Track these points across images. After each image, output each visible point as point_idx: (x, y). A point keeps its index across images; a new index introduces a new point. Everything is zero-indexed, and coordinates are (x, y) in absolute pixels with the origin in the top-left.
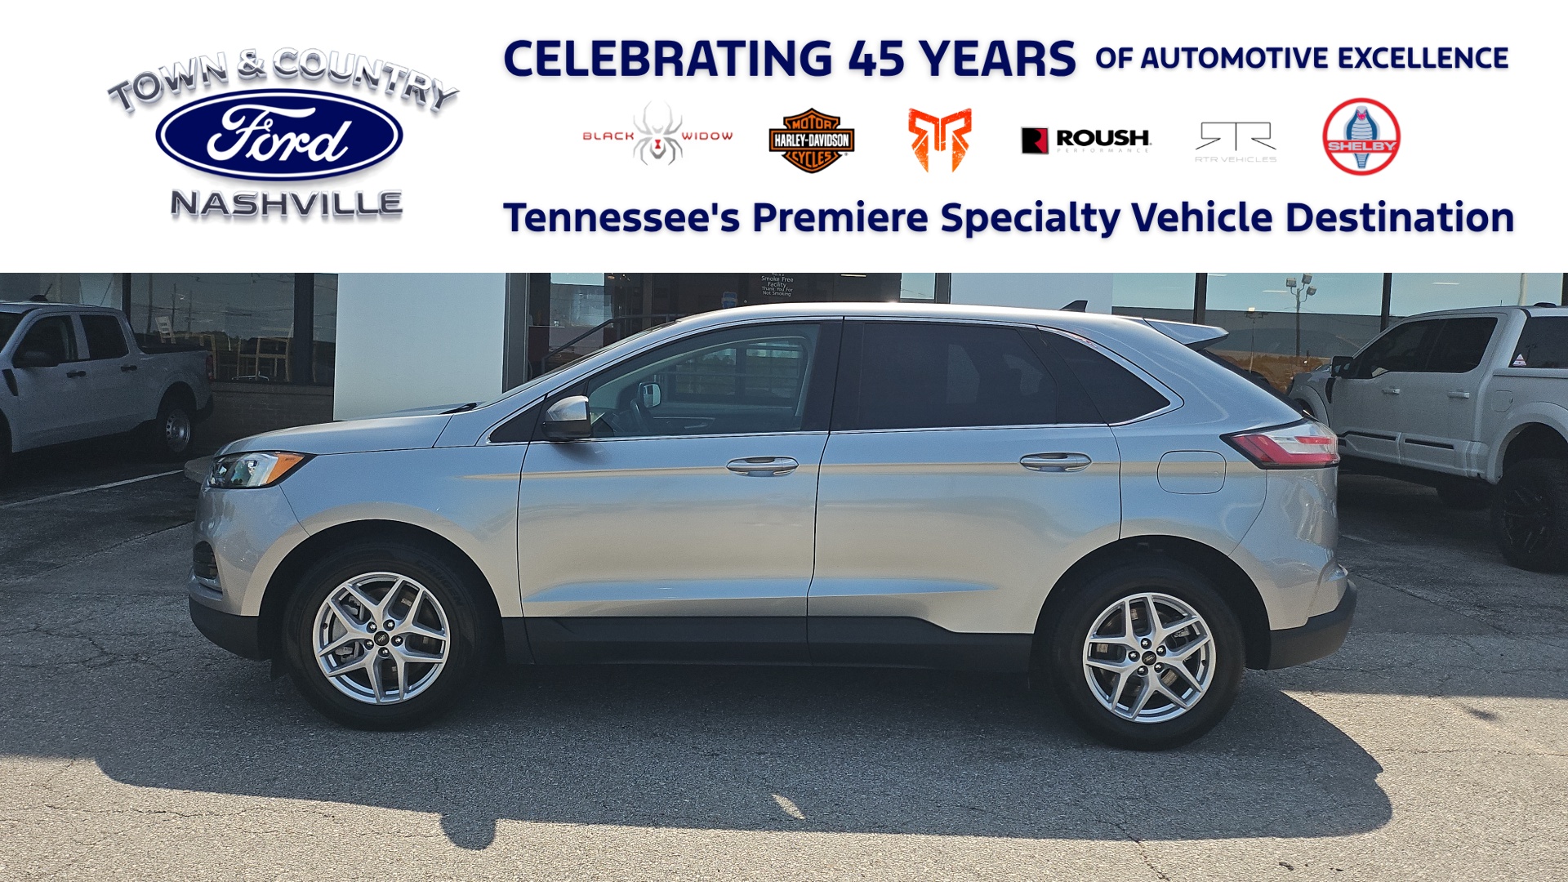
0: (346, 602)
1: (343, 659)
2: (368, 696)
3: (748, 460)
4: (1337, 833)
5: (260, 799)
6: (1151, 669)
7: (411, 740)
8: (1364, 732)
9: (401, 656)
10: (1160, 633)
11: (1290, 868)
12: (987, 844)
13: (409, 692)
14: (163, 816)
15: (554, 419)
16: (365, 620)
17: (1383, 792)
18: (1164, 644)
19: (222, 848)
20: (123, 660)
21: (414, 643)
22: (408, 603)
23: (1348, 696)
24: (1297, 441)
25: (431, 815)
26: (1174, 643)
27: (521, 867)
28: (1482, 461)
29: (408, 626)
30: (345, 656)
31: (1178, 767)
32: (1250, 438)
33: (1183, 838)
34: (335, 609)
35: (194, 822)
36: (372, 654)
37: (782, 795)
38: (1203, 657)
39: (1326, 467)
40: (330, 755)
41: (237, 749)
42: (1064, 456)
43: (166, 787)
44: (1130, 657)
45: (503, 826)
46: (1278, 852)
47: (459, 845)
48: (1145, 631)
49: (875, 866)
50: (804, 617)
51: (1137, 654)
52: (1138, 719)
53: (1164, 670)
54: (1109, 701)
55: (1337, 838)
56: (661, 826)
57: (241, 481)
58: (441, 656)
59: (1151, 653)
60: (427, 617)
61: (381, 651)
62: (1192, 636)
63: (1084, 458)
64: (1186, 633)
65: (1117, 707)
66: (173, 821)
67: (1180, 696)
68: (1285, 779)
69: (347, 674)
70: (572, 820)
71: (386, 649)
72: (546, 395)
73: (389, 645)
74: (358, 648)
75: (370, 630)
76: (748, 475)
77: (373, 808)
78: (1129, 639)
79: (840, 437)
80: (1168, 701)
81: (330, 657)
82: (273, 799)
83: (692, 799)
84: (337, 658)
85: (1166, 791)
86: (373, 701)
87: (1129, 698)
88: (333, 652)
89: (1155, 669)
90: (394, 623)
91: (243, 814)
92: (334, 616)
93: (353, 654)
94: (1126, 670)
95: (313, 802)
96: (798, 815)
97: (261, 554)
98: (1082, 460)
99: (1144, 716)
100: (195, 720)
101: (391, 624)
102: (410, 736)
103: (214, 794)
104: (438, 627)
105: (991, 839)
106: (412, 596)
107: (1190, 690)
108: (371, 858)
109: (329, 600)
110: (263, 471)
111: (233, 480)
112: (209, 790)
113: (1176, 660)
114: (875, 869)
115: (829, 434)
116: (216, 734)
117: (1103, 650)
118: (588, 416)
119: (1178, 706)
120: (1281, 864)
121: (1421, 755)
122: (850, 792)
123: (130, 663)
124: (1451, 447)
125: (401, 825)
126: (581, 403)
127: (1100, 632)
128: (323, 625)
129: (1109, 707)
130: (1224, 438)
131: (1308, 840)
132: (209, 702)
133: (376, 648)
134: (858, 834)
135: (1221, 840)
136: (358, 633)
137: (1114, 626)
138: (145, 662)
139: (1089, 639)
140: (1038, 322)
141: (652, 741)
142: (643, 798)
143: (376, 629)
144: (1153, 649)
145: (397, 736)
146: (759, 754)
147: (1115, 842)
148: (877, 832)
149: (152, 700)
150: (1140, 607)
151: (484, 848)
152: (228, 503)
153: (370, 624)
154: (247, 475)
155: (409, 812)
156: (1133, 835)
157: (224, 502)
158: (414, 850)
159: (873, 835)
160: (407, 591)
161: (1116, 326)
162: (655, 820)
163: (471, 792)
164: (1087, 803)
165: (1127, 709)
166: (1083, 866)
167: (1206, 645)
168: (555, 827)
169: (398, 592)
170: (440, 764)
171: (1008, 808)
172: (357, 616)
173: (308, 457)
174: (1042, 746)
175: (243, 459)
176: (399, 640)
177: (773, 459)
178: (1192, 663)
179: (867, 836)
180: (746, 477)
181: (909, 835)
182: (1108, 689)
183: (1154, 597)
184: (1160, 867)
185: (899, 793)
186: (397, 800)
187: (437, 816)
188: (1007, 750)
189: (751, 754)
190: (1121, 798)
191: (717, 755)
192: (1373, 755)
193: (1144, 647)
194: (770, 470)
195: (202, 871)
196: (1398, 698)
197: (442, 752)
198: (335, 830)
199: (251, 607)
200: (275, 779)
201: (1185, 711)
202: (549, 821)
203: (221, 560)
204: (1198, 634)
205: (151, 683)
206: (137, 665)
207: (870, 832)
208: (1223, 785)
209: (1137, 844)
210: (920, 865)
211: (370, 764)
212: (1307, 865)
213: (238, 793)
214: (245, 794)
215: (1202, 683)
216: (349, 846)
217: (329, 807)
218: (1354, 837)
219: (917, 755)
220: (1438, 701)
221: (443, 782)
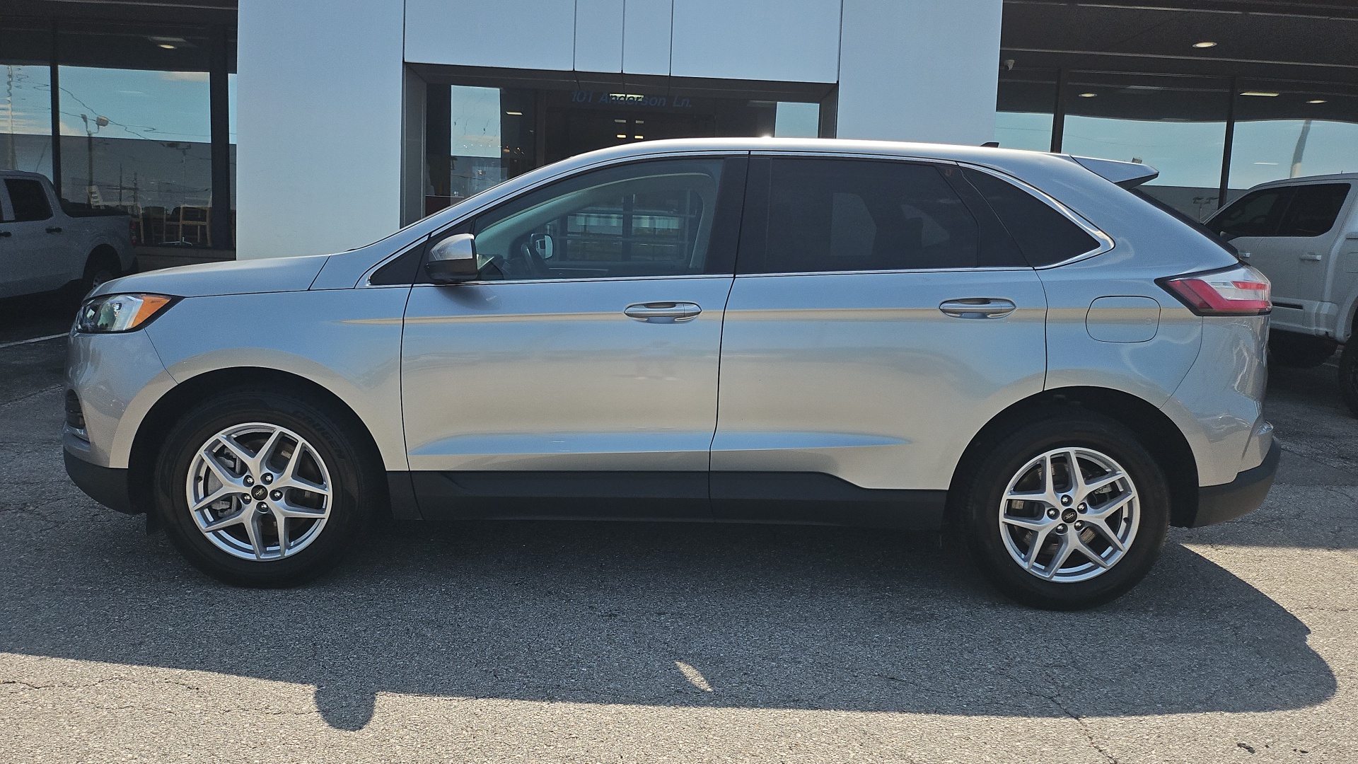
0: (220, 454)
1: (220, 514)
2: (248, 552)
3: (648, 305)
4: (1285, 706)
5: (121, 667)
6: (1071, 527)
7: (293, 599)
8: (1277, 588)
9: (280, 511)
10: (1081, 490)
11: (1251, 750)
12: (915, 723)
13: (290, 548)
14: (11, 688)
15: (438, 258)
16: (242, 473)
17: (1318, 656)
18: (1086, 502)
19: (68, 727)
20: (9, 510)
21: (295, 497)
22: (287, 455)
23: (1249, 550)
24: (1234, 287)
25: (306, 687)
26: (1095, 500)
27: (399, 753)
28: (1332, 320)
29: (286, 479)
30: (222, 510)
31: (1099, 629)
32: (1188, 283)
33: (1125, 713)
34: (208, 462)
35: (44, 695)
36: (250, 509)
37: (686, 662)
38: (1125, 515)
39: (1260, 314)
40: (203, 616)
41: (107, 607)
42: (986, 301)
43: (22, 652)
44: (1048, 513)
45: (386, 702)
46: (1232, 730)
47: (332, 724)
48: (1064, 487)
49: (794, 750)
50: (706, 472)
51: (1057, 511)
52: (1056, 579)
53: (1084, 527)
54: (1025, 560)
55: (1289, 711)
56: (556, 700)
57: (107, 325)
58: (323, 511)
59: (1071, 511)
60: (306, 470)
61: (259, 506)
62: (1114, 493)
63: (1008, 304)
64: (1109, 490)
65: (1034, 567)
66: (21, 693)
67: (1099, 553)
68: (1213, 642)
69: (225, 529)
70: (460, 692)
71: (265, 504)
72: (430, 234)
73: (268, 500)
74: (234, 502)
75: (247, 484)
76: (647, 321)
77: (242, 678)
78: (1049, 495)
79: (744, 280)
80: (1086, 560)
81: (207, 511)
82: (135, 667)
83: (590, 667)
84: (213, 512)
85: (1094, 657)
86: (253, 557)
87: (1046, 557)
88: (209, 506)
89: (1075, 526)
90: (272, 476)
91: (100, 685)
92: (208, 469)
93: (230, 508)
94: (1045, 527)
95: (178, 671)
96: (705, 686)
97: (128, 402)
98: (1006, 306)
99: (1061, 575)
100: (69, 575)
101: (269, 478)
102: (293, 593)
103: (72, 661)
104: (319, 481)
105: (918, 716)
106: (291, 447)
107: (1110, 549)
108: (232, 741)
109: (201, 452)
110: (128, 313)
111: (99, 324)
112: (68, 656)
113: (1097, 517)
114: (796, 754)
115: (734, 277)
116: (87, 591)
117: (1018, 506)
118: (474, 255)
119: (1097, 566)
120: (1239, 745)
121: (1343, 614)
122: (758, 659)
123: (16, 513)
124: (1300, 307)
125: (271, 699)
126: (467, 240)
127: (1018, 489)
128: (197, 478)
129: (1025, 566)
130: (1158, 281)
131: (1259, 714)
132: (88, 555)
133: (254, 503)
134: (772, 710)
135: (1166, 716)
136: (234, 486)
137: (1033, 482)
138: (31, 512)
139: (1006, 496)
140: (959, 158)
141: (547, 599)
142: (537, 667)
143: (253, 482)
144: (1073, 506)
145: (279, 594)
146: (660, 614)
147: (1053, 720)
148: (792, 708)
149: (30, 552)
150: (1060, 462)
151: (360, 728)
152: (94, 350)
153: (247, 477)
154: (112, 318)
155: (280, 684)
156: (1071, 711)
157: (91, 348)
158: (281, 731)
159: (789, 711)
160: (285, 443)
161: (1041, 163)
162: (549, 694)
163: (351, 659)
164: (1013, 672)
165: (1043, 567)
166: (1025, 750)
167: (1130, 503)
168: (438, 702)
169: (276, 444)
170: (321, 627)
171: (930, 678)
172: (233, 469)
173: (175, 300)
174: (953, 605)
175: (108, 303)
176: (278, 494)
177: (673, 305)
178: (1113, 521)
179: (783, 712)
180: (644, 323)
181: (828, 712)
182: (1024, 548)
183: (1077, 452)
184: (1109, 750)
185: (811, 660)
186: (270, 668)
187: (311, 689)
188: (917, 609)
189: (651, 615)
190: (1048, 666)
191: (615, 616)
192: (1294, 613)
193: (1064, 504)
194: (670, 316)
195: (40, 758)
196: (1298, 551)
197: (325, 612)
198: (197, 706)
199: (119, 458)
200: (141, 643)
201: (1105, 570)
202: (434, 695)
203: (88, 409)
204: (1121, 490)
205: (33, 534)
206: (24, 515)
207: (785, 707)
208: (1151, 650)
209: (1076, 721)
210: (845, 750)
211: (245, 626)
212: (1267, 746)
213: (97, 660)
214: (105, 662)
215: (1124, 542)
216: (209, 725)
217: (194, 677)
218: (1306, 710)
219: (825, 616)
220: (1337, 554)
221: (322, 647)
